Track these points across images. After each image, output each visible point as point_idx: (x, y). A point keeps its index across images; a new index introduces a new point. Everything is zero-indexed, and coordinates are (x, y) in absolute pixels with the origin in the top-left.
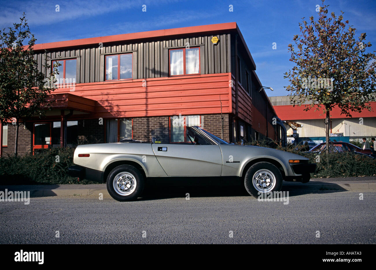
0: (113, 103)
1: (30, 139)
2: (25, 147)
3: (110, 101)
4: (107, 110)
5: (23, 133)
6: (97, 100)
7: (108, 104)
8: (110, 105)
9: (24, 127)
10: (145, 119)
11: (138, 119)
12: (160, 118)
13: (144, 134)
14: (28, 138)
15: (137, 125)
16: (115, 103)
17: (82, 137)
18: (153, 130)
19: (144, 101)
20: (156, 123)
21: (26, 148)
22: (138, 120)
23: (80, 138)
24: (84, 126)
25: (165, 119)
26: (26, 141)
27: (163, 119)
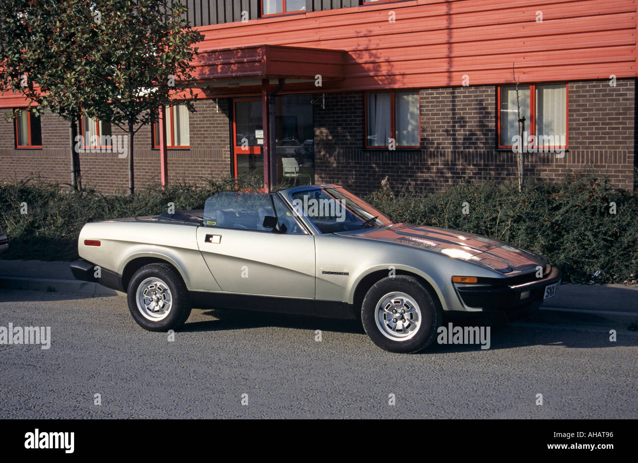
0: (379, 55)
1: (227, 134)
2: (220, 150)
3: (374, 52)
4: (369, 70)
5: (215, 120)
6: (346, 49)
7: (370, 57)
8: (372, 59)
9: (216, 107)
10: (446, 93)
11: (430, 91)
12: (478, 90)
13: (443, 127)
14: (224, 130)
15: (428, 106)
16: (383, 56)
17: (321, 132)
18: (463, 118)
19: (443, 51)
20: (469, 101)
21: (222, 152)
22: (431, 94)
23: (317, 132)
24: (324, 107)
25: (487, 91)
26: (221, 137)
27: (484, 91)
